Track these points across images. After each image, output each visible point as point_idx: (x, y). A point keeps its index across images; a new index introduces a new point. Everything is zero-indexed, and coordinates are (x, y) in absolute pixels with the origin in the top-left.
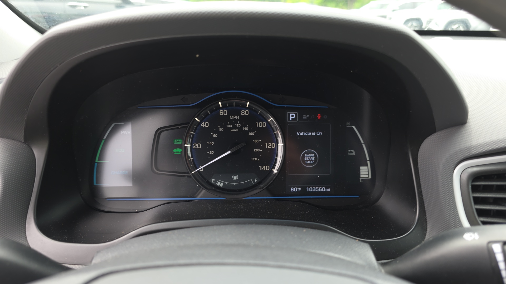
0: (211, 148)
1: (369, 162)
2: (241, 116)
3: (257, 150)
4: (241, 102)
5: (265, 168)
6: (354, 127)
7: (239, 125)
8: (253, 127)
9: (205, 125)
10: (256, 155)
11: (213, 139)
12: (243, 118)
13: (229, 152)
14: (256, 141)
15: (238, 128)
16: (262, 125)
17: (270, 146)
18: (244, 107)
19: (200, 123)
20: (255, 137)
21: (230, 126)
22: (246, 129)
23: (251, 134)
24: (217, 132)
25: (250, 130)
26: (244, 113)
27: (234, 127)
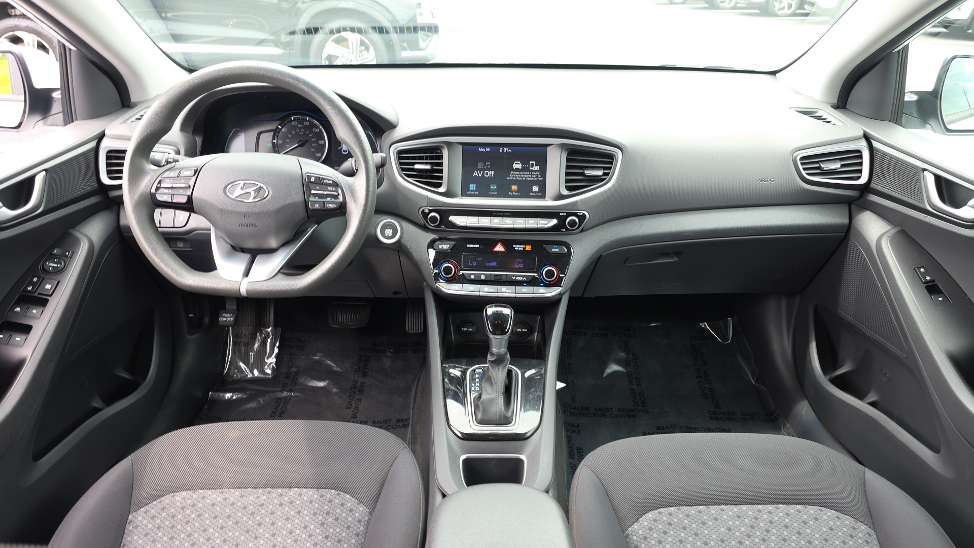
0: (288, 143)
2: (304, 125)
3: (314, 145)
4: (304, 118)
5: (319, 155)
6: (370, 133)
7: (303, 130)
8: (311, 132)
9: (284, 130)
10: (313, 147)
11: (289, 138)
12: (306, 127)
13: (297, 145)
14: (313, 140)
15: (303, 132)
16: (316, 130)
17: (321, 142)
18: (306, 120)
19: (281, 129)
20: (312, 137)
21: (299, 131)
22: (307, 132)
23: (310, 135)
24: (291, 134)
25: (310, 133)
26: (306, 123)
27: (300, 132)
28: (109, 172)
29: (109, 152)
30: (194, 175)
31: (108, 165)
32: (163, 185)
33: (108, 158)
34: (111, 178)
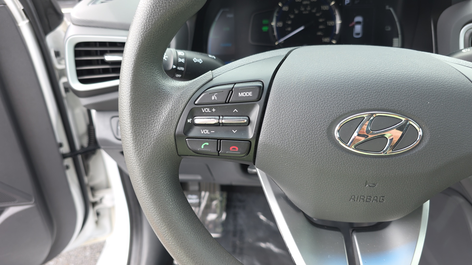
0: (289, 26)
1: (400, 36)
3: (321, 27)
6: (392, 10)
7: (309, 9)
8: (319, 10)
9: (286, 9)
10: (321, 30)
11: (290, 19)
12: (312, 4)
13: (302, 28)
14: (321, 20)
15: (308, 11)
16: (325, 8)
17: (330, 23)
19: (281, 8)
20: (320, 17)
21: (303, 9)
22: (314, 11)
23: (318, 15)
24: (293, 13)
25: (317, 12)
27: (306, 10)
28: (79, 73)
29: (78, 45)
30: (259, 99)
31: (78, 63)
32: (198, 120)
33: (77, 53)
34: (83, 82)
